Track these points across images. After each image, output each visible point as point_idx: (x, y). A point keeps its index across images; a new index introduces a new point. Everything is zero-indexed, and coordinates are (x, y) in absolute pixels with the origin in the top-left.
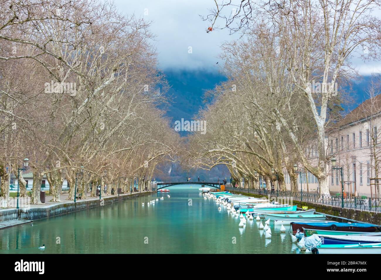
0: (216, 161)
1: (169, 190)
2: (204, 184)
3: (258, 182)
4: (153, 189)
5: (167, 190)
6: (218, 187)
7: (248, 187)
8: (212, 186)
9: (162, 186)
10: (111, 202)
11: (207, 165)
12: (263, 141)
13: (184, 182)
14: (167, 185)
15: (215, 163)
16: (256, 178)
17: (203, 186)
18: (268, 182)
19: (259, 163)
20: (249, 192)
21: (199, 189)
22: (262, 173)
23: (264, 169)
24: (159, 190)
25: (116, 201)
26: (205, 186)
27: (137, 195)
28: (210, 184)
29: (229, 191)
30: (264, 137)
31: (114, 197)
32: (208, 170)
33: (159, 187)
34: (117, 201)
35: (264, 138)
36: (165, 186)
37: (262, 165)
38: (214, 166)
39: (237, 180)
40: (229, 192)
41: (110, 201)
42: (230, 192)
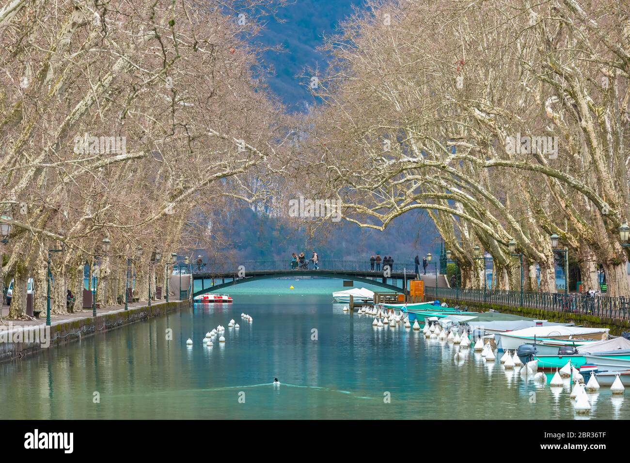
0: (403, 198)
1: (231, 296)
2: (351, 277)
3: (548, 271)
4: (183, 294)
5: (225, 298)
6: (398, 286)
7: (507, 288)
8: (378, 284)
9: (208, 284)
10: (78, 337)
11: (370, 211)
12: (585, 130)
13: (283, 270)
14: (226, 281)
15: (399, 202)
16: (542, 255)
17: (348, 285)
18: (589, 269)
19: (564, 205)
20: (522, 305)
21: (335, 294)
22: (570, 239)
23: (580, 226)
24: (196, 298)
25: (88, 333)
26: (355, 282)
27: (142, 314)
28: (371, 278)
29: (443, 302)
30: (588, 116)
31: (83, 321)
32: (378, 227)
33: (198, 286)
34: (92, 335)
35: (586, 121)
36: (219, 282)
37: (574, 213)
38: (396, 216)
39: (468, 264)
40: (443, 304)
41: (73, 332)
42: (447, 302)
